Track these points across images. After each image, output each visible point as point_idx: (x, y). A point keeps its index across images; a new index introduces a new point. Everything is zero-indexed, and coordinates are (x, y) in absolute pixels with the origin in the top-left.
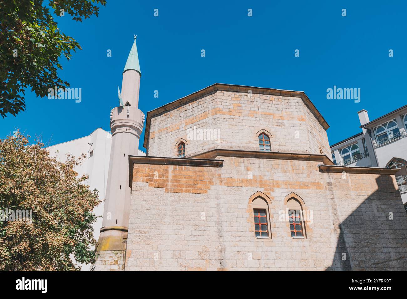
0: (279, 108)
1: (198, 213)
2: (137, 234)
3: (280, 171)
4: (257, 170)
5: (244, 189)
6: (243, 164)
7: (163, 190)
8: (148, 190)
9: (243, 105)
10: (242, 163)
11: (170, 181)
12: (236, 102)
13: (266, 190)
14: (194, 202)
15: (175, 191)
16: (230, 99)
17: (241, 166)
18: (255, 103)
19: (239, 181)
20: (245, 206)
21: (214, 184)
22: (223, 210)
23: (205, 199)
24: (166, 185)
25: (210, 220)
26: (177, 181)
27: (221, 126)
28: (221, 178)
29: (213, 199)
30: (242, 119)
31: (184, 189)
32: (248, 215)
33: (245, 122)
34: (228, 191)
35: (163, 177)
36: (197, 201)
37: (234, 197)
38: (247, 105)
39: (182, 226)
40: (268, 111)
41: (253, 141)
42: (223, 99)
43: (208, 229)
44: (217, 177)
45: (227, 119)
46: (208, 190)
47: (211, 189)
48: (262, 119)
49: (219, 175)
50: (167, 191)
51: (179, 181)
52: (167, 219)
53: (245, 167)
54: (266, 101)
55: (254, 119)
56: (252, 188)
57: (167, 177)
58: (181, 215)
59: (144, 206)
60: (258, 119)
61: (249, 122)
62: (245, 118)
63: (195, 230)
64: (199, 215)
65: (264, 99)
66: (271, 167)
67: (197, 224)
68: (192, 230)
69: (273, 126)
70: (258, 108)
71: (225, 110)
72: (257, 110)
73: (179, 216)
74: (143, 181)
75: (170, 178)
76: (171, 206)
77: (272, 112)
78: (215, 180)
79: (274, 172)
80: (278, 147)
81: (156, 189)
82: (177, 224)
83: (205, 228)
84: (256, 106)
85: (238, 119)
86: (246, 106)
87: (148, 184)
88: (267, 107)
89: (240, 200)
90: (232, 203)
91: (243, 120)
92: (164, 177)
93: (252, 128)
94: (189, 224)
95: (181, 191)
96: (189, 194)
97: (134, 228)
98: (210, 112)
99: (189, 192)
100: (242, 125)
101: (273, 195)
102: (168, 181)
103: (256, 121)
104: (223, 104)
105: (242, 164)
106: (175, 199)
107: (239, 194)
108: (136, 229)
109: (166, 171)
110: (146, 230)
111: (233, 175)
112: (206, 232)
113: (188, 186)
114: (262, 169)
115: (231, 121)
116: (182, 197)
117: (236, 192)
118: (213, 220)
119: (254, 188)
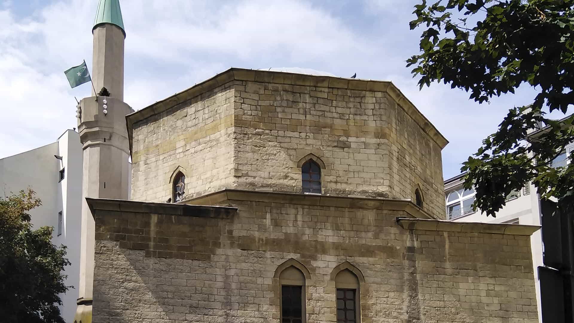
0: (343, 114)
1: (196, 289)
2: (105, 316)
3: (329, 228)
4: (291, 225)
5: (268, 254)
6: (270, 215)
7: (143, 253)
8: (118, 253)
9: (279, 109)
10: (268, 213)
11: (152, 239)
12: (267, 103)
13: (303, 256)
14: (190, 273)
15: (161, 256)
16: (256, 97)
17: (266, 219)
18: (301, 105)
19: (261, 242)
20: (269, 281)
21: (222, 245)
22: (234, 286)
23: (207, 269)
24: (147, 246)
25: (213, 300)
26: (163, 241)
27: (239, 148)
28: (233, 237)
29: (220, 268)
30: (276, 135)
31: (175, 252)
32: (272, 295)
33: (281, 141)
34: (243, 257)
35: (141, 233)
36: (195, 271)
37: (251, 266)
38: (287, 110)
39: (172, 307)
40: (322, 120)
41: (291, 175)
42: (243, 98)
43: (211, 313)
44: (226, 234)
45: (250, 135)
46: (212, 255)
47: (217, 253)
48: (310, 136)
49: (230, 232)
50: (148, 255)
51: (167, 241)
52: (148, 296)
53: (271, 219)
54: (321, 101)
55: (296, 134)
56: (281, 253)
57: (148, 233)
58: (169, 291)
59: (114, 276)
60: (303, 135)
61: (288, 140)
62: (281, 133)
63: (190, 313)
64: (197, 292)
65: (318, 98)
66: (316, 220)
67: (194, 305)
68: (186, 313)
69: (328, 148)
70: (305, 114)
71: (246, 118)
72: (302, 117)
73: (167, 292)
74: (111, 239)
75: (153, 235)
76: (154, 277)
77: (329, 121)
78: (224, 239)
79: (320, 229)
80: (333, 186)
81: (131, 252)
82: (164, 304)
83: (206, 311)
84: (301, 111)
85: (267, 134)
86: (283, 112)
87: (118, 243)
88: (321, 113)
89: (261, 271)
90: (248, 276)
91: (278, 138)
92: (143, 233)
93: (292, 152)
94: (182, 305)
95: (170, 256)
96: (182, 260)
97: (101, 307)
98: (223, 121)
99: (183, 257)
100: (275, 146)
101: (315, 266)
102: (149, 239)
103: (300, 140)
104: (244, 106)
105: (268, 216)
106: (161, 267)
107: (260, 262)
108: (104, 310)
109: (147, 224)
110: (118, 311)
111: (252, 232)
112: (207, 316)
113: (180, 248)
114: (300, 223)
115: (256, 140)
116: (171, 265)
117: (256, 259)
118: (218, 300)
119: (284, 253)
